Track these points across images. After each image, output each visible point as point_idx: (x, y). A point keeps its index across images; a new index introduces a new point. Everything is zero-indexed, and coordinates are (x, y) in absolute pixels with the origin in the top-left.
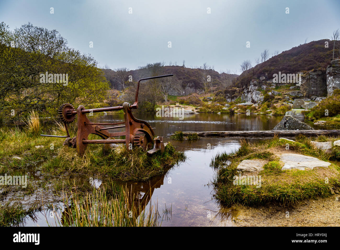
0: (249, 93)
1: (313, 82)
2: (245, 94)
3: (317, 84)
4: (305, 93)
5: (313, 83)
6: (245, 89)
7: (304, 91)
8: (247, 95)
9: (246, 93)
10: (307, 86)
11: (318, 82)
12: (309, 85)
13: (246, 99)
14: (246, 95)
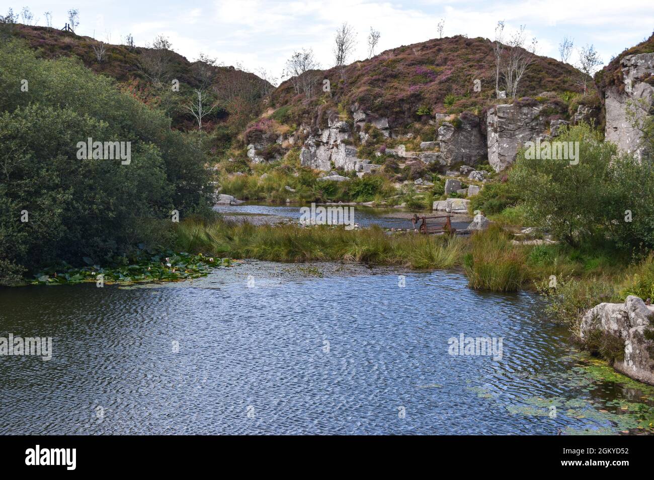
0: (322, 148)
1: (464, 137)
2: (310, 148)
3: (471, 141)
4: (450, 159)
5: (465, 140)
6: (310, 137)
7: (448, 155)
8: (315, 151)
9: (312, 146)
10: (454, 146)
11: (473, 138)
12: (457, 143)
13: (313, 161)
14: (313, 150)
